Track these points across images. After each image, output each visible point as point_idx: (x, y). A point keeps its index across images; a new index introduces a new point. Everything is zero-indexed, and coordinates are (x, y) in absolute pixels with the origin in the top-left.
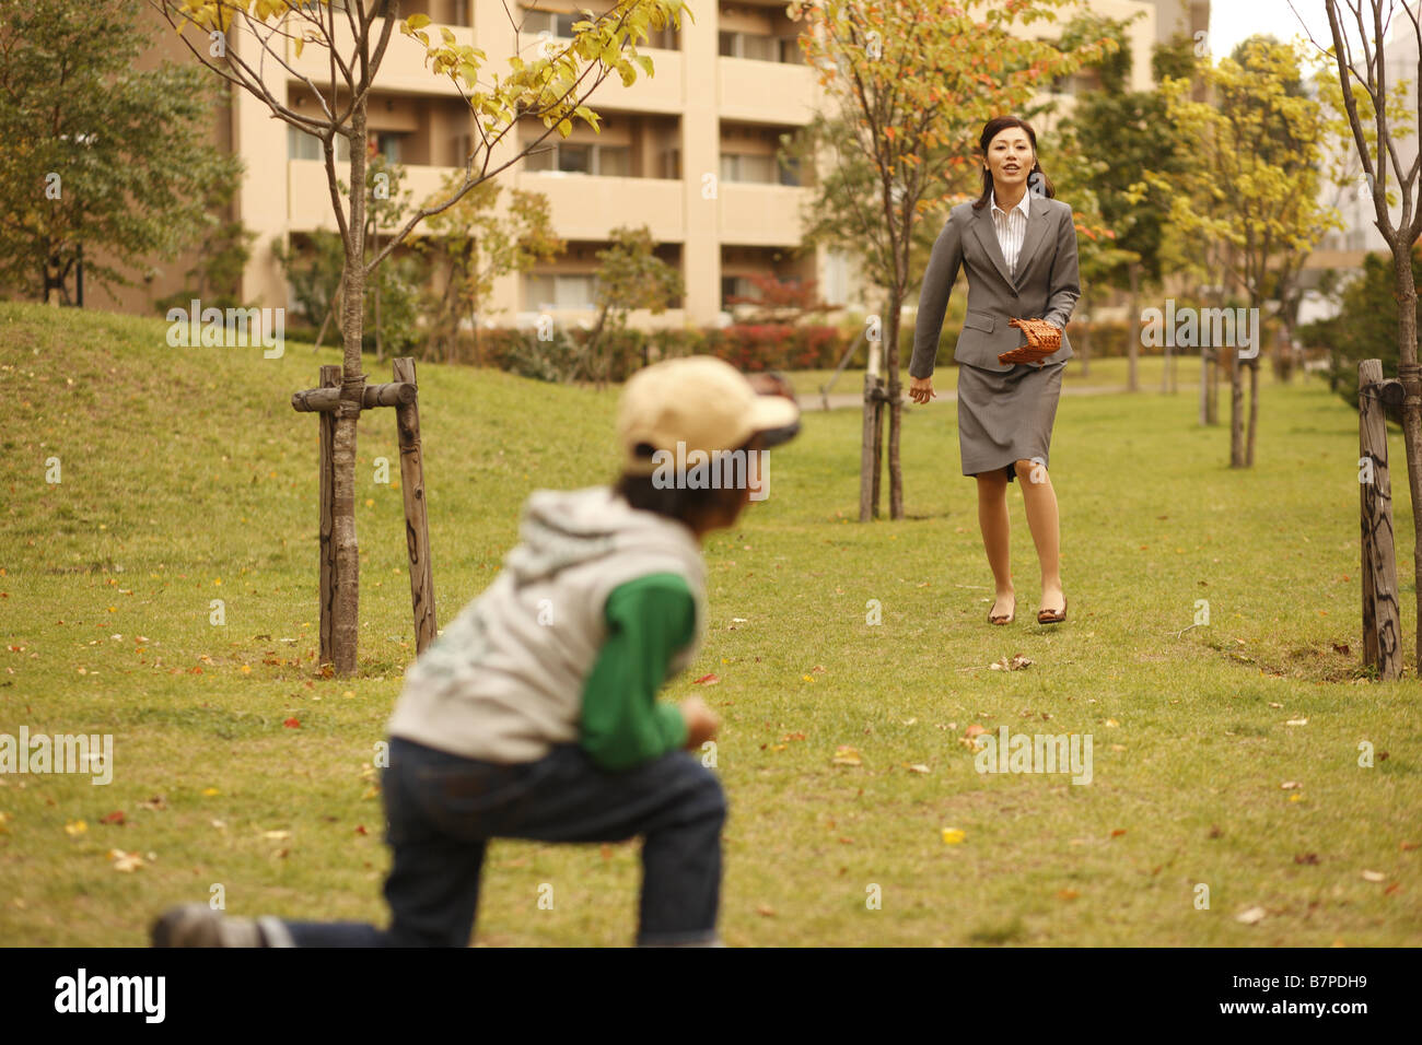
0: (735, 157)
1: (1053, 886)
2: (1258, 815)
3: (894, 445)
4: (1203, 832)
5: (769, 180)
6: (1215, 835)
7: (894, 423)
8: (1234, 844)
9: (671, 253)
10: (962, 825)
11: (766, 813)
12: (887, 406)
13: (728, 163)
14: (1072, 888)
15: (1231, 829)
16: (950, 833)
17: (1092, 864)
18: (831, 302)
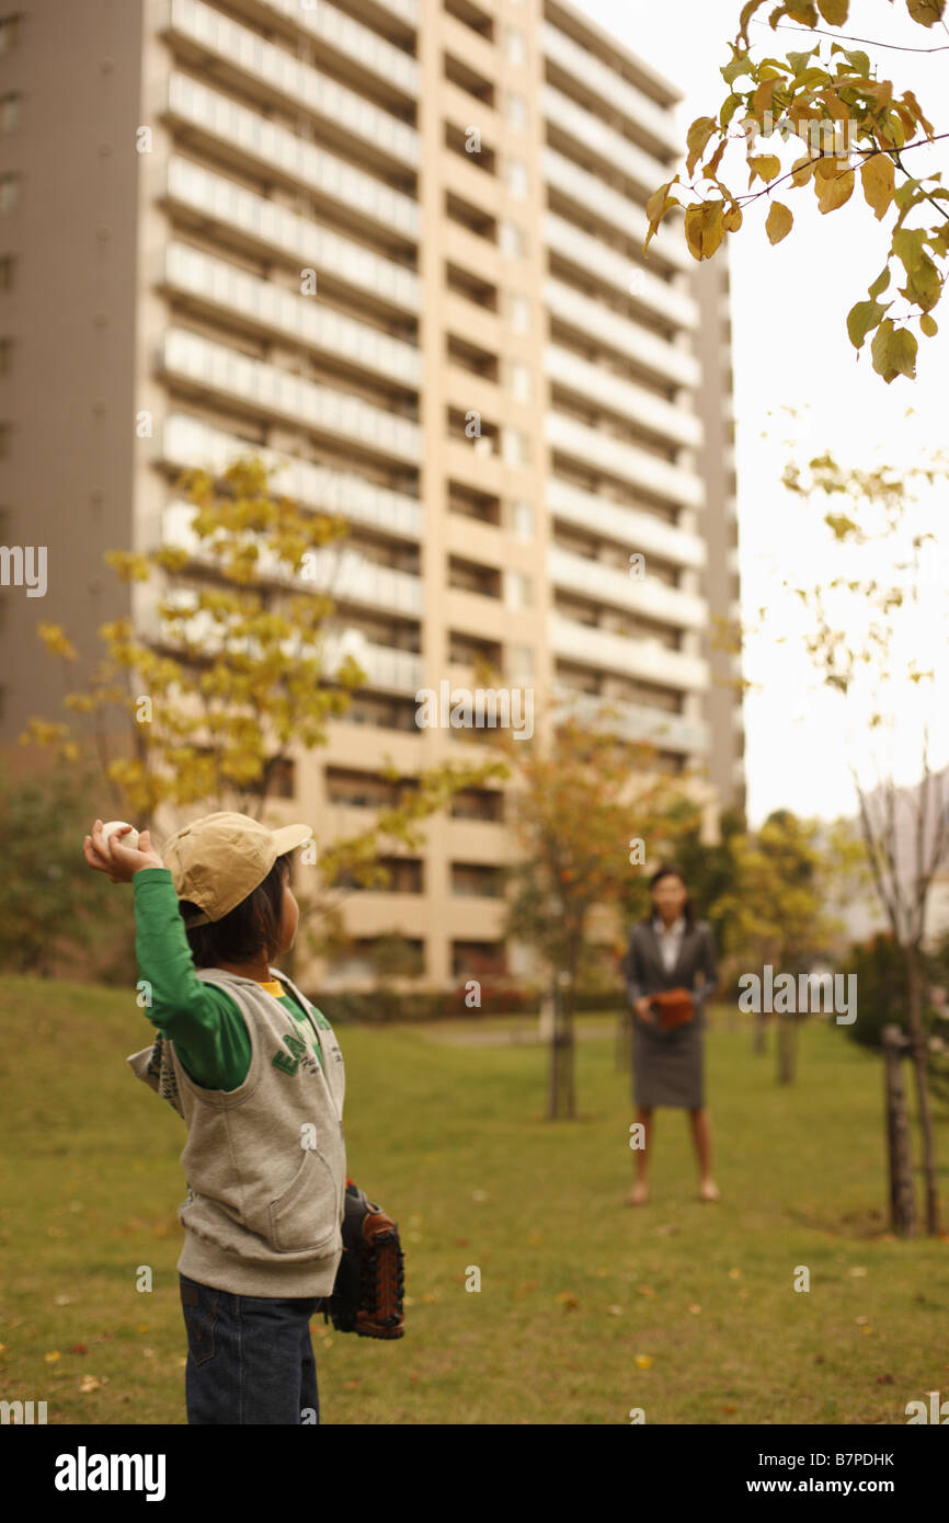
1: (717, 1402)
2: (845, 1344)
4: (810, 1358)
6: (820, 1361)
8: (834, 1368)
9: (417, 944)
10: (650, 1354)
11: (518, 1346)
14: (731, 1403)
15: (829, 1355)
16: (642, 1360)
17: (741, 1384)
18: (518, 974)
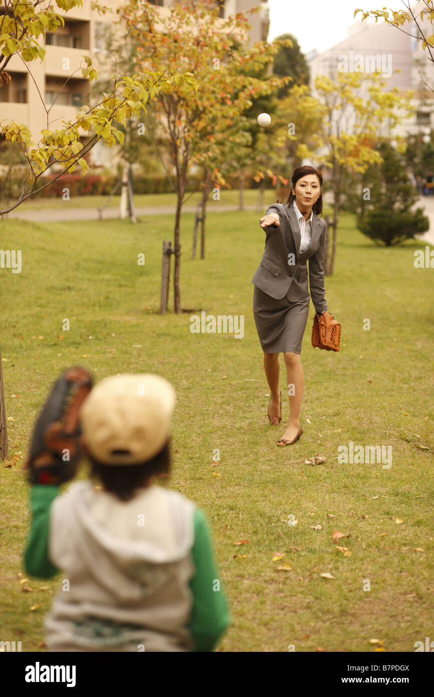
0: (52, 93)
3: (177, 275)
5: (67, 104)
7: (177, 264)
12: (173, 257)
13: (49, 96)
18: (98, 163)
